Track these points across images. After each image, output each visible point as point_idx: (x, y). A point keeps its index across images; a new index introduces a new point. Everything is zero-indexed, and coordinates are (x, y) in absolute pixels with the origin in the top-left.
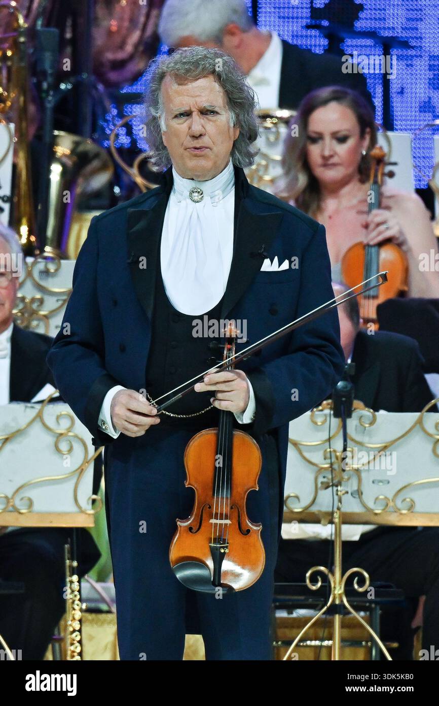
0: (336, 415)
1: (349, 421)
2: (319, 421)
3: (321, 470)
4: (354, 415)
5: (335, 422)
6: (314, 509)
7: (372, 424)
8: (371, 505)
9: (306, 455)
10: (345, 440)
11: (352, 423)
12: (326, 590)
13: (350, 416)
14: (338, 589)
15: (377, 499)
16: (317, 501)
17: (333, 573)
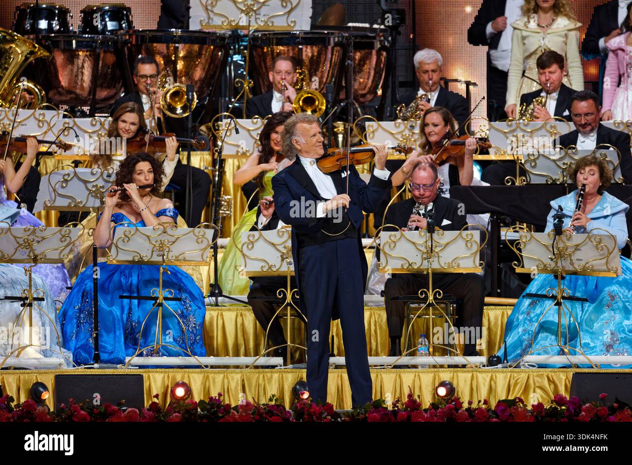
0: (429, 232)
1: (433, 234)
2: (422, 234)
3: (424, 253)
4: (436, 232)
5: (428, 234)
6: (422, 267)
7: (442, 235)
8: (443, 265)
9: (418, 247)
10: (432, 242)
11: (435, 236)
12: (426, 298)
13: (434, 232)
14: (431, 298)
15: (445, 263)
16: (423, 264)
17: (429, 291)
